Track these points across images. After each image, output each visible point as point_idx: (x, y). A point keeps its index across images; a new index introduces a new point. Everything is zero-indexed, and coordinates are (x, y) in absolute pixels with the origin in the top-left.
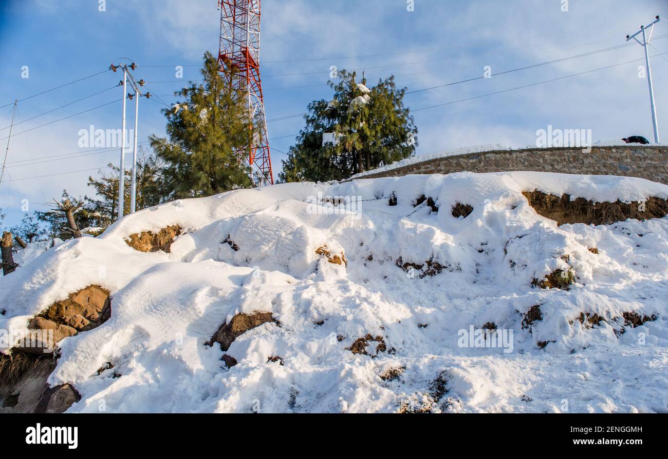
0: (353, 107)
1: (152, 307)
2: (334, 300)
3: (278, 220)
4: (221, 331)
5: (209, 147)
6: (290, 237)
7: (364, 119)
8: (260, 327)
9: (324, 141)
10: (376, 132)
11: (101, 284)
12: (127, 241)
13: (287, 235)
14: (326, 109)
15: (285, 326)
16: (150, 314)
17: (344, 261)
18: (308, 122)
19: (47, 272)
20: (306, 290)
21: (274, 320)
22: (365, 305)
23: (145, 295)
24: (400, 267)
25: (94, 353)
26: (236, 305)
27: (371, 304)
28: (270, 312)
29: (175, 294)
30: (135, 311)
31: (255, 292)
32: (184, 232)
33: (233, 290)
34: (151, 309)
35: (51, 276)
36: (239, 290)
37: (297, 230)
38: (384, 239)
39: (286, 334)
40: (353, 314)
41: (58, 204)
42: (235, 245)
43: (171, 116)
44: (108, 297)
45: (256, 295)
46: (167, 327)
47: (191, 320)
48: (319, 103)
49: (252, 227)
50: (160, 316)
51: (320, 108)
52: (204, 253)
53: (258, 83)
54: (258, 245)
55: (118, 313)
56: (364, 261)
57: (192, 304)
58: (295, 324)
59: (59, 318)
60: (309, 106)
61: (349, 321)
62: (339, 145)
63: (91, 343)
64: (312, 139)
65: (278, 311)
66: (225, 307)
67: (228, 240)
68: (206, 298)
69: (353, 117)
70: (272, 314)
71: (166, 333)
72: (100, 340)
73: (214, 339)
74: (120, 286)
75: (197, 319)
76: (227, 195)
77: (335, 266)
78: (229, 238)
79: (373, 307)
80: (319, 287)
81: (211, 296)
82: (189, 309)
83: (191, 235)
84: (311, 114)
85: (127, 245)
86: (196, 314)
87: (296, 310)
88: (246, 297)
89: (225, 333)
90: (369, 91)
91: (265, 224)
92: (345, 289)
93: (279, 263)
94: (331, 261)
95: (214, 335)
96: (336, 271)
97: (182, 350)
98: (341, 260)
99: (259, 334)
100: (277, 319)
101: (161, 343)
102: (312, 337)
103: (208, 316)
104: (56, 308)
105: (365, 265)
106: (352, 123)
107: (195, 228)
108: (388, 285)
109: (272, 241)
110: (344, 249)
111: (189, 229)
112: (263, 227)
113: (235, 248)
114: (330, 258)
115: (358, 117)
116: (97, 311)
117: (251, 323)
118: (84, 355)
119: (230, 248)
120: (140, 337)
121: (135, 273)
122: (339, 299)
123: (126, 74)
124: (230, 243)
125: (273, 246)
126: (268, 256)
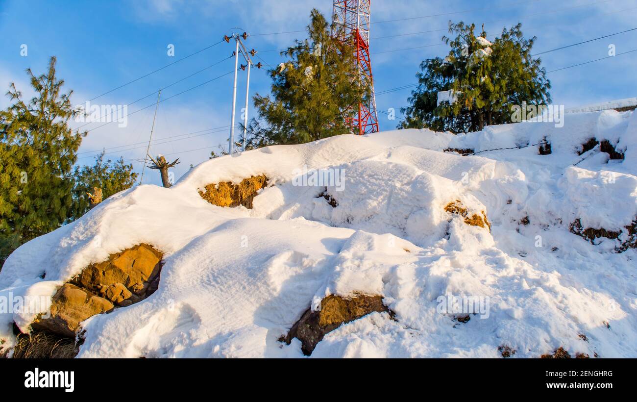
0: (473, 60)
1: (211, 277)
2: (483, 282)
3: (391, 166)
4: (303, 321)
5: (314, 104)
6: (408, 188)
7: (486, 72)
8: (364, 319)
9: (439, 101)
10: (501, 87)
11: (153, 243)
12: (201, 193)
13: (402, 185)
14: (441, 66)
15: (404, 320)
16: (206, 288)
17: (487, 224)
18: (421, 80)
19: (88, 225)
20: (435, 262)
21: (386, 308)
22: (540, 293)
23: (205, 260)
24: (578, 234)
25: (123, 343)
26: (327, 280)
27: (551, 290)
28: (380, 294)
29: (244, 260)
30: (189, 281)
31: (357, 262)
32: (271, 185)
33: (325, 258)
34: (210, 282)
35: (92, 230)
36: (333, 258)
37: (417, 178)
38: (544, 195)
39: (407, 334)
40: (522, 307)
41: (152, 160)
42: (334, 200)
43: (276, 76)
44: (160, 262)
45: (359, 266)
46: (227, 310)
47: (262, 301)
48: (433, 61)
49: (355, 175)
50: (219, 291)
51: (434, 66)
52: (293, 209)
53: (368, 63)
54: (363, 199)
55: (166, 284)
56: (516, 226)
57: (264, 277)
58: (420, 319)
59: (94, 287)
60: (422, 64)
61: (518, 320)
62: (456, 103)
63: (121, 327)
64: (425, 100)
65: (393, 294)
66: (310, 283)
67: (325, 194)
68: (285, 267)
69: (473, 72)
70: (383, 298)
71: (224, 318)
72: (133, 323)
73: (294, 332)
74: (177, 246)
75: (269, 299)
76: (326, 141)
77: (476, 229)
78: (326, 191)
79: (556, 297)
80: (456, 259)
81: (293, 266)
82: (259, 284)
83: (280, 188)
84: (425, 72)
85: (200, 196)
86: (269, 291)
87: (422, 293)
88: (342, 270)
89: (308, 326)
90: (491, 44)
91: (373, 172)
92: (496, 263)
93: (392, 224)
94: (469, 223)
95: (294, 326)
96: (479, 237)
97: (242, 349)
98: (484, 222)
99: (363, 331)
100: (391, 307)
101: (215, 334)
102: (453, 344)
103: (286, 296)
104: (90, 273)
105: (518, 230)
106: (472, 78)
107: (284, 179)
108: (562, 260)
109: (381, 194)
110: (485, 207)
111: (278, 181)
112: (370, 176)
113: (333, 204)
114: (467, 218)
115: (479, 71)
116: (142, 279)
117: (349, 312)
118: (110, 344)
119: (327, 203)
120: (189, 322)
121: (200, 230)
122: (490, 280)
123: (238, 44)
124: (327, 197)
125: (383, 200)
126: (377, 214)
